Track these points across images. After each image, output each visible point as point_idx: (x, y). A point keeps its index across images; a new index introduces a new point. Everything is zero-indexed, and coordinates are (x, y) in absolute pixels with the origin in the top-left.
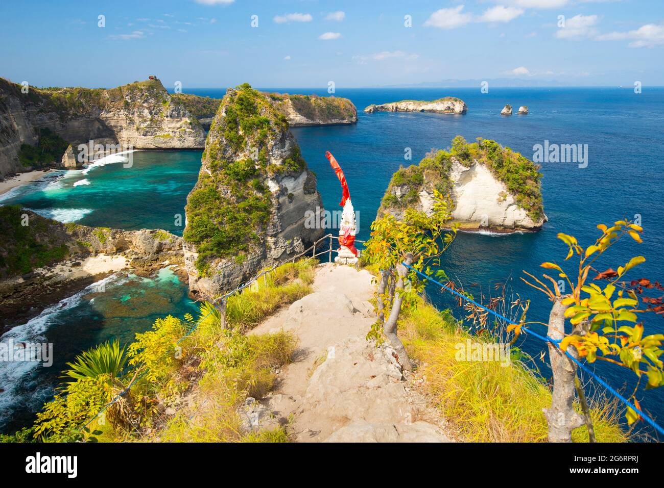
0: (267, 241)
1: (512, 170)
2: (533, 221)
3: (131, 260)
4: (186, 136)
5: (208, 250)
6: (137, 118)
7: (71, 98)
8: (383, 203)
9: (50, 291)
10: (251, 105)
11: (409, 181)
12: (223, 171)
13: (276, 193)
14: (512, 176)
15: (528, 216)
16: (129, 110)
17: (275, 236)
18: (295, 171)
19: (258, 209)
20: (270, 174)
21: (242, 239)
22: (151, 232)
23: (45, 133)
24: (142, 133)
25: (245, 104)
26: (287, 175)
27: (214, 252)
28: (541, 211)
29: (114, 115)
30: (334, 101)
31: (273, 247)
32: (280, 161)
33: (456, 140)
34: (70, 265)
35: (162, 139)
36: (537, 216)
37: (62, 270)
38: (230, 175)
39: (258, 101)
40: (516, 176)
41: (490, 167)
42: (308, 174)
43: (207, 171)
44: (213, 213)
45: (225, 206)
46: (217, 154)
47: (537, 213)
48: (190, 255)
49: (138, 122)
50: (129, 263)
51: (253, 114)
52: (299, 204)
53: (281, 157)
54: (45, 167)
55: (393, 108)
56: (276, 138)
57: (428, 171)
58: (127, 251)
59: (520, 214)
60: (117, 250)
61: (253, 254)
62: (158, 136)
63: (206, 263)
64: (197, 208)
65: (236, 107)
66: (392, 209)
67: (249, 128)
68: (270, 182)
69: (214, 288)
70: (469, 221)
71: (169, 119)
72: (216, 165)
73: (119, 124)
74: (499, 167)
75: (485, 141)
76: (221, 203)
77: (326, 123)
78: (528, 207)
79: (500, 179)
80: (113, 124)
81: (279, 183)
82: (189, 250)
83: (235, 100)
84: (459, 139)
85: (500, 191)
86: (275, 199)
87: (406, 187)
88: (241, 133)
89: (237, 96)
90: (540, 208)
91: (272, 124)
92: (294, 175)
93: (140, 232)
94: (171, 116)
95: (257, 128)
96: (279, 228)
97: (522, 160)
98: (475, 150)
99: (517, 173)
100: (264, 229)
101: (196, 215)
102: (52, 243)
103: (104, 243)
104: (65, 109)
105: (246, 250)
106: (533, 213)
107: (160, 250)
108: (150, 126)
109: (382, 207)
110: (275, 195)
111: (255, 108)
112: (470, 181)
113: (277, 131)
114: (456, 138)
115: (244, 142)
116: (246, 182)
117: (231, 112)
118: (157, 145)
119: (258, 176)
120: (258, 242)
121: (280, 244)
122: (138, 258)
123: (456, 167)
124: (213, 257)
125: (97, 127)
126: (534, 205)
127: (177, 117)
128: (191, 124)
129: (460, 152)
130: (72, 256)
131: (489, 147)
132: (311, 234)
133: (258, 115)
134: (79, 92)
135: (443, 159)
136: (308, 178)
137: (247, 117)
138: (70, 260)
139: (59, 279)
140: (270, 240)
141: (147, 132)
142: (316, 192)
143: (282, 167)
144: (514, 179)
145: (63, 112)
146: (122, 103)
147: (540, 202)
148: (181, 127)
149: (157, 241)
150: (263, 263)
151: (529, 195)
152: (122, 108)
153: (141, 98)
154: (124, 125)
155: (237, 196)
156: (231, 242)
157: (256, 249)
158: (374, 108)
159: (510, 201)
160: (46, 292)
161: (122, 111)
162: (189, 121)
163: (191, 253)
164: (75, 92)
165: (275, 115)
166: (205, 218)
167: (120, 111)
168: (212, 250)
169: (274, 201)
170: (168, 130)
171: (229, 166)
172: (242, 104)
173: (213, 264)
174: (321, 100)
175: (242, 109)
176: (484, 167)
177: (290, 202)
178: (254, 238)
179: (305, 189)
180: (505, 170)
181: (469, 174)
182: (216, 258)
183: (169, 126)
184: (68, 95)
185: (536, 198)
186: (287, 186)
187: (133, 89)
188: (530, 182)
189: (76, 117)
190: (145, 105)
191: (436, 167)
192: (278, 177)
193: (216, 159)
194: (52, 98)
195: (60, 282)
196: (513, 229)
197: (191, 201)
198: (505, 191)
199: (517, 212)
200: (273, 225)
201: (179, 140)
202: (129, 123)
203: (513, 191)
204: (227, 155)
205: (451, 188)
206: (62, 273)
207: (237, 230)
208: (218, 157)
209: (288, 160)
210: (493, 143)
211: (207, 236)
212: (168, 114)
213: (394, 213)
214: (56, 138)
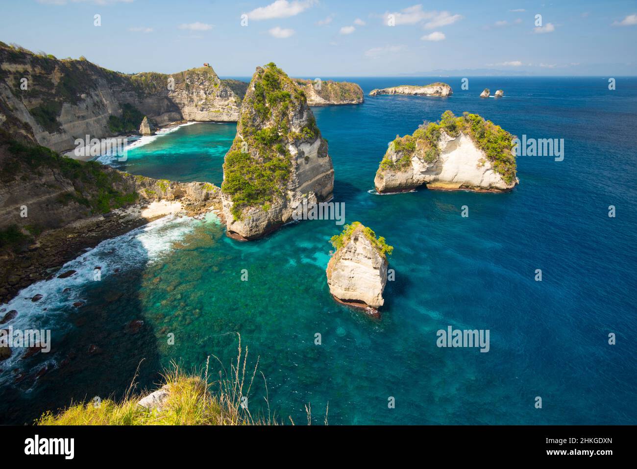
0: (287, 194)
1: (492, 140)
2: (506, 184)
3: (185, 206)
4: (232, 112)
5: (241, 200)
6: (196, 97)
7: (146, 80)
8: (381, 166)
9: (124, 227)
10: (275, 81)
11: (404, 148)
12: (253, 137)
13: (295, 156)
14: (490, 145)
15: (503, 179)
16: (189, 90)
17: (294, 190)
18: (311, 138)
19: (280, 168)
20: (290, 140)
21: (268, 192)
22: (200, 185)
23: (127, 107)
24: (199, 109)
25: (271, 80)
26: (304, 141)
27: (246, 202)
28: (514, 175)
29: (178, 94)
30: (346, 85)
31: (292, 199)
32: (299, 129)
33: (446, 114)
34: (140, 207)
35: (214, 114)
36: (510, 179)
37: (133, 212)
38: (258, 139)
39: (282, 77)
40: (495, 145)
41: (473, 137)
42: (321, 141)
43: (240, 136)
44: (245, 171)
45: (254, 165)
46: (248, 122)
47: (510, 177)
48: (227, 203)
49: (196, 100)
50: (183, 208)
51: (277, 89)
52: (314, 165)
53: (300, 126)
54: (128, 133)
55: (392, 92)
56: (296, 110)
57: (420, 140)
58: (183, 199)
59: (495, 178)
60: (175, 197)
61: (276, 204)
62: (211, 111)
63: (239, 210)
64: (232, 166)
65: (263, 82)
66: (388, 171)
67: (274, 101)
68: (291, 146)
69: (246, 230)
70: (451, 182)
71: (219, 98)
72: (247, 131)
73: (182, 102)
74: (480, 137)
75: (471, 115)
76: (251, 162)
77: (339, 103)
78: (503, 171)
79: (481, 148)
80: (177, 101)
81: (297, 147)
82: (226, 199)
83: (263, 77)
84: (448, 113)
85: (480, 158)
86: (294, 160)
87: (400, 153)
88: (267, 105)
89: (265, 73)
90: (513, 173)
91: (293, 98)
92: (310, 141)
93: (192, 184)
94: (220, 96)
95: (281, 101)
96: (297, 184)
97: (501, 132)
98: (461, 123)
99: (496, 143)
100: (284, 185)
101: (231, 172)
102: (126, 190)
103: (165, 192)
104: (142, 89)
105: (270, 201)
106: (507, 177)
107: (207, 198)
108: (205, 104)
109: (380, 169)
110: (294, 157)
111: (279, 84)
112: (455, 150)
113: (297, 104)
114: (445, 113)
115: (270, 112)
116: (271, 146)
117: (259, 87)
118: (211, 119)
119: (281, 141)
120: (280, 194)
121: (298, 197)
122: (190, 204)
123: (444, 137)
124: (244, 205)
125: (166, 103)
126: (508, 170)
127: (225, 97)
128: (235, 102)
129: (448, 125)
130: (141, 201)
131: (473, 120)
132: (323, 190)
133: (281, 90)
134: (151, 76)
135: (433, 131)
136: (321, 144)
137: (272, 91)
138: (140, 204)
139: (131, 218)
140: (290, 193)
141: (203, 108)
142: (327, 155)
143: (301, 134)
144: (493, 148)
145: (140, 91)
146: (184, 85)
147: (513, 168)
148: (228, 105)
149: (205, 191)
150: (284, 211)
151: (505, 162)
152: (184, 89)
153: (197, 81)
154: (186, 103)
155: (264, 157)
156: (258, 194)
157: (278, 200)
158: (377, 92)
159: (488, 167)
160: (120, 227)
161: (184, 91)
162: (234, 100)
163: (228, 202)
164: (149, 76)
165: (295, 90)
166: (238, 174)
167: (183, 92)
168: (244, 200)
169: (293, 162)
170: (218, 106)
171: (257, 132)
172: (268, 80)
173: (245, 211)
174: (336, 84)
175: (268, 84)
176: (468, 137)
177: (306, 164)
178: (277, 191)
179: (318, 153)
180: (485, 140)
181: (454, 143)
182: (247, 206)
183: (219, 104)
184: (143, 78)
185: (511, 164)
186: (304, 150)
187: (192, 73)
188: (506, 151)
189: (150, 95)
190: (201, 87)
191: (427, 137)
192: (297, 142)
193: (247, 126)
194: (131, 80)
195: (131, 220)
196: (488, 189)
197: (228, 160)
198: (484, 158)
199: (493, 175)
200: (292, 181)
201: (227, 115)
202: (190, 101)
203: (491, 158)
204: (256, 124)
205: (438, 155)
206: (133, 214)
207: (263, 184)
208: (249, 125)
209: (305, 129)
210: (477, 116)
211: (240, 189)
212: (219, 94)
213: (389, 175)
214: (136, 111)
